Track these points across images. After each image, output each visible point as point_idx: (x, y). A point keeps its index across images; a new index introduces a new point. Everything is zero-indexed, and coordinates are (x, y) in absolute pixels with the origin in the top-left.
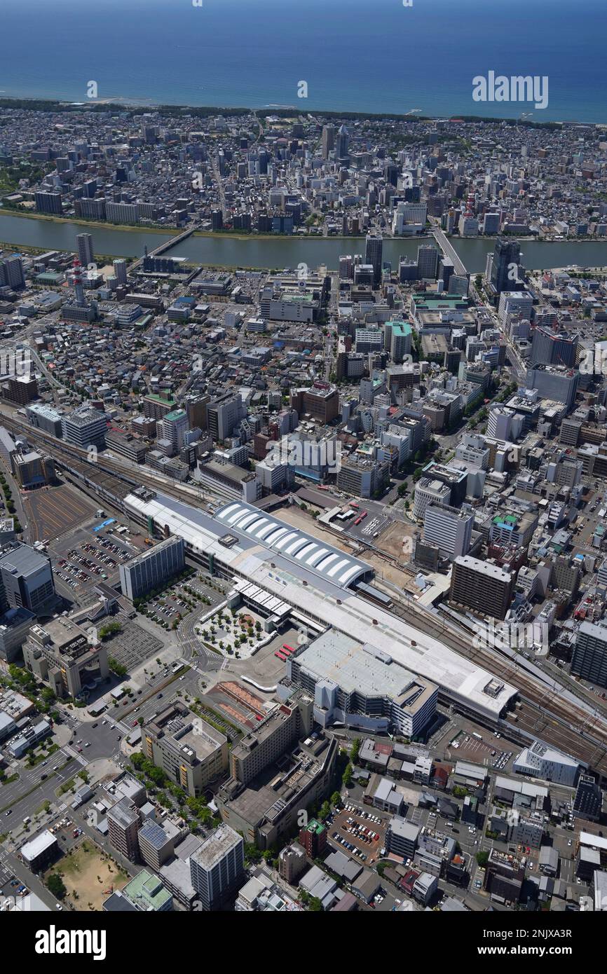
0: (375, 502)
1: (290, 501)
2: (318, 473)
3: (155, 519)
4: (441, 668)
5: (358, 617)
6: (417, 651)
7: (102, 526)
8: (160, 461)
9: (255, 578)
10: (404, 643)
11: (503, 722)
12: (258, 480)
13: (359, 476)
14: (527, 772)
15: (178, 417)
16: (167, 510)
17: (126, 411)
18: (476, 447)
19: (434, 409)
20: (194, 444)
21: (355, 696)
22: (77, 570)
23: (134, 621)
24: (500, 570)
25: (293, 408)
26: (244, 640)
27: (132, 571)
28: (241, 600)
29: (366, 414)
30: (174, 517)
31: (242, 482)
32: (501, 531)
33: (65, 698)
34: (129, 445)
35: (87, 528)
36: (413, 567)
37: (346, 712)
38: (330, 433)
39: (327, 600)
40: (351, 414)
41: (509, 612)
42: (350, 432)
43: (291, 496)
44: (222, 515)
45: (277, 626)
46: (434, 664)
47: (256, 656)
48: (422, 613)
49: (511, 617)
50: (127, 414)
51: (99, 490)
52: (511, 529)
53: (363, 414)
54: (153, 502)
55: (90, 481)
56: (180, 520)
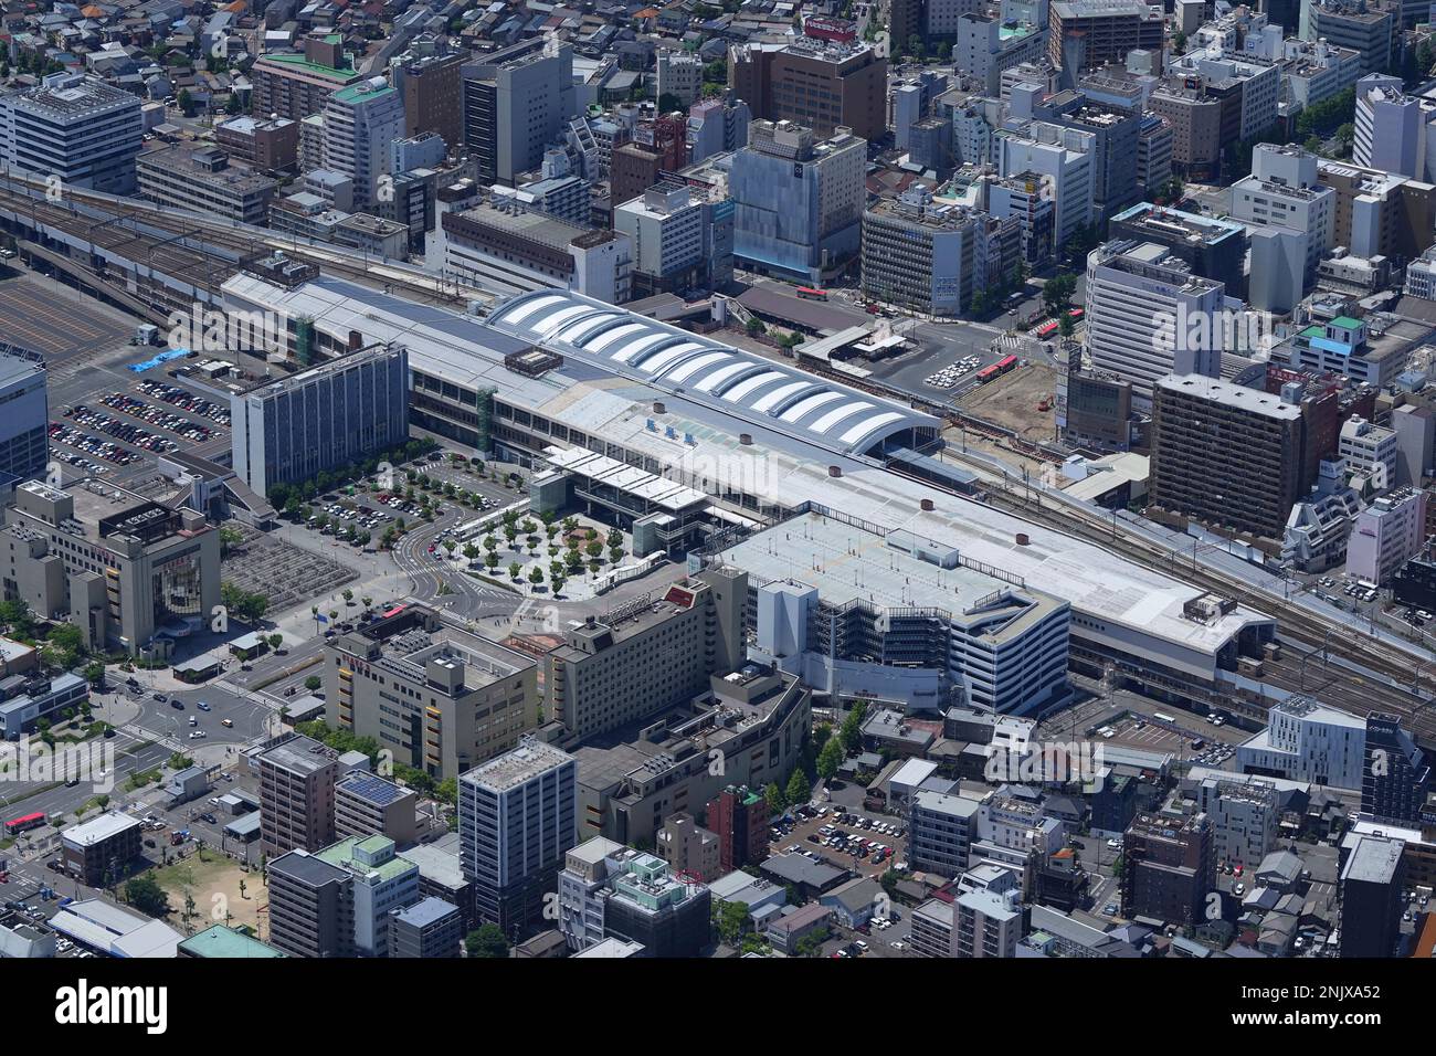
0: (974, 325)
1: (717, 315)
2: (804, 250)
3: (319, 326)
4: (1084, 581)
5: (883, 499)
6: (1031, 553)
7: (155, 361)
8: (319, 219)
9: (609, 436)
10: (998, 541)
11: (1227, 676)
12: (621, 247)
13: (926, 243)
14: (1270, 765)
15: (375, 95)
16: (353, 303)
17: (191, 114)
18: (1293, 183)
19: (1188, 100)
20: (423, 173)
21: (859, 618)
22: (97, 443)
23: (276, 534)
24: (1275, 400)
25: (737, 93)
26: (576, 568)
27: (268, 404)
28: (572, 495)
29: (970, 114)
30: (372, 317)
31: (573, 250)
32: (1322, 363)
33: (115, 651)
34: (216, 181)
35: (113, 365)
36: (1060, 446)
37: (836, 657)
38: (844, 136)
39: (803, 470)
40: (924, 112)
41: (1297, 508)
42: (918, 168)
43: (717, 304)
44: (514, 317)
45: (668, 536)
46: (1068, 575)
47: (606, 597)
48: (1064, 511)
49: (1302, 522)
50: (193, 122)
51: (139, 278)
52: (1346, 349)
53: (959, 116)
54: (309, 288)
55: (110, 257)
56: (391, 324)
